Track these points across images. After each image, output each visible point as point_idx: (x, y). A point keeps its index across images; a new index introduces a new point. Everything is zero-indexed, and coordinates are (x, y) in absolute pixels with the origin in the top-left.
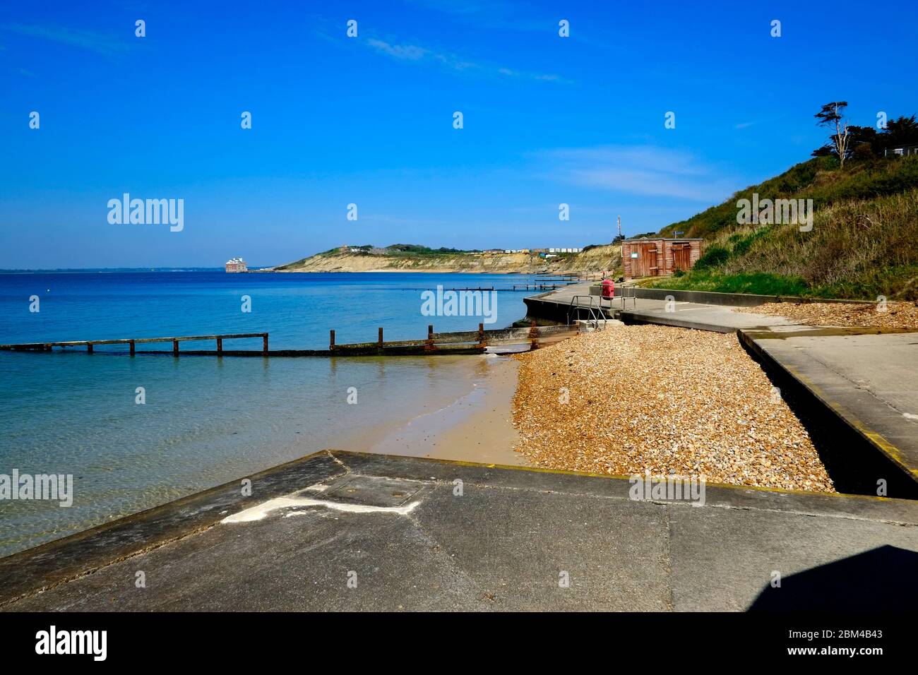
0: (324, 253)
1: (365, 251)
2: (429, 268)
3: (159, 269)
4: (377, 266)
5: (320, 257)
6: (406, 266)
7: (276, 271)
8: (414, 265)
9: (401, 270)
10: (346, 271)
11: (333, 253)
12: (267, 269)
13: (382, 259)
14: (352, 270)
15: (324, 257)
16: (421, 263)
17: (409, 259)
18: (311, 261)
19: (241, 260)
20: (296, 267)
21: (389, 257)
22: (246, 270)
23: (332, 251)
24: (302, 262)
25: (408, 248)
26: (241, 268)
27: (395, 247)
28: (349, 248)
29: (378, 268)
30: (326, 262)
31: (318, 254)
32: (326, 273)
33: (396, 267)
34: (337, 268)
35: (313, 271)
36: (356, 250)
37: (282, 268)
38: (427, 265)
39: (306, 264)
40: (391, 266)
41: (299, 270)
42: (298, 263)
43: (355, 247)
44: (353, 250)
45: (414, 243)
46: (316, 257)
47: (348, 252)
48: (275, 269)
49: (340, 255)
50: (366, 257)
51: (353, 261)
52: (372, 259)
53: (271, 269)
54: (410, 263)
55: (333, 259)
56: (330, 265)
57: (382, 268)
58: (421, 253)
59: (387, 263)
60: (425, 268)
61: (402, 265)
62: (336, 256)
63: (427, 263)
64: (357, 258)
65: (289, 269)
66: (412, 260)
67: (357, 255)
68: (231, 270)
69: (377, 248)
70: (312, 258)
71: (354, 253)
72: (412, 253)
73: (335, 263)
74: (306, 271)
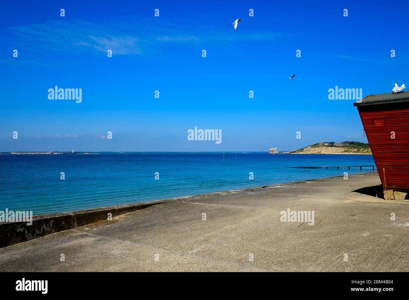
0: (312, 145)
1: (332, 145)
2: (366, 152)
3: (238, 152)
4: (338, 152)
5: (310, 147)
6: (353, 152)
7: (291, 153)
8: (357, 151)
9: (351, 153)
10: (324, 153)
11: (316, 145)
12: (287, 153)
13: (341, 148)
14: (326, 153)
15: (312, 147)
16: (361, 150)
18: (306, 149)
19: (276, 148)
20: (300, 152)
21: (344, 147)
22: (278, 153)
23: (315, 144)
24: (302, 150)
25: (352, 143)
26: (276, 152)
27: (346, 143)
28: (324, 143)
29: (338, 153)
30: (313, 149)
32: (314, 154)
33: (348, 152)
34: (319, 152)
35: (308, 153)
36: (327, 144)
37: (293, 152)
39: (304, 150)
40: (345, 151)
41: (301, 153)
42: (300, 150)
43: (326, 143)
44: (325, 144)
46: (309, 147)
47: (323, 145)
48: (290, 153)
49: (319, 146)
50: (333, 147)
51: (327, 149)
52: (336, 148)
53: (289, 153)
54: (355, 150)
55: (317, 148)
56: (316, 151)
57: (341, 152)
58: (360, 145)
59: (343, 150)
60: (364, 152)
61: (351, 151)
62: (318, 147)
63: (365, 150)
64: (328, 148)
65: (297, 152)
66: (356, 149)
67: (328, 146)
68: (272, 153)
69: (337, 143)
70: (307, 147)
71: (326, 145)
72: (354, 145)
73: (318, 150)
74: (305, 153)
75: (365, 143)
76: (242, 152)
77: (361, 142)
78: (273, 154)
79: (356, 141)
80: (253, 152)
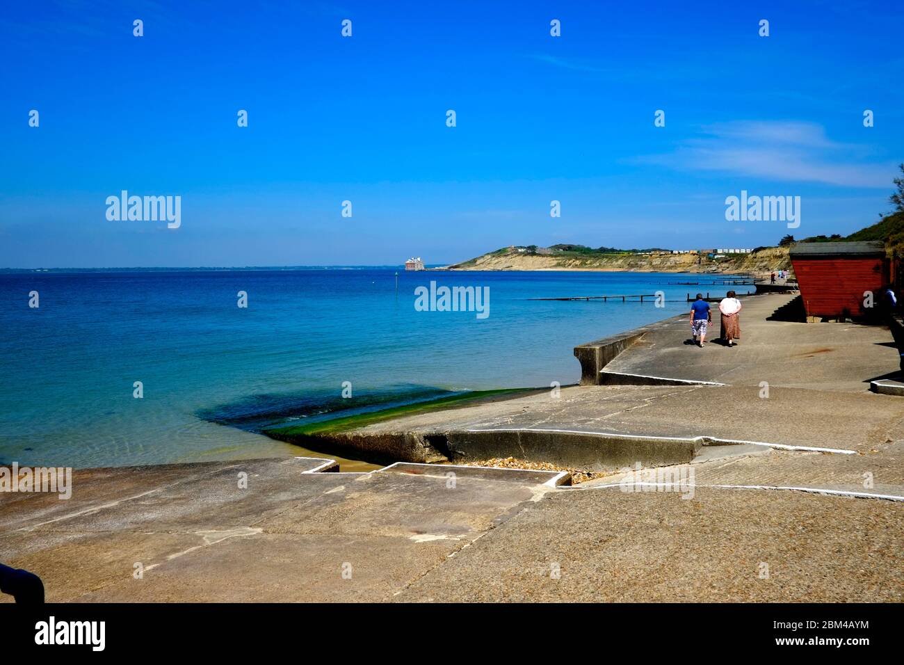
0: (493, 253)
1: (532, 251)
2: (597, 267)
4: (545, 266)
5: (490, 256)
6: (572, 266)
7: (452, 269)
8: (581, 264)
9: (569, 269)
10: (517, 269)
11: (501, 253)
12: (441, 268)
13: (549, 259)
14: (522, 269)
15: (494, 256)
16: (589, 262)
17: (576, 259)
18: (482, 260)
19: (419, 259)
20: (469, 266)
21: (556, 256)
22: (423, 268)
23: (500, 250)
24: (474, 261)
25: (570, 248)
26: (419, 266)
27: (558, 247)
28: (517, 248)
29: (546, 267)
30: (496, 261)
31: (488, 254)
32: (499, 271)
33: (564, 266)
34: (509, 267)
35: (485, 269)
36: (523, 250)
37: (456, 267)
38: (595, 265)
39: (478, 262)
40: (559, 265)
41: (472, 269)
42: (470, 262)
43: (521, 247)
44: (520, 250)
45: (575, 243)
46: (486, 256)
47: (515, 252)
48: (450, 268)
49: (508, 255)
50: (535, 257)
51: (522, 260)
52: (540, 259)
53: (446, 268)
54: (578, 262)
55: (503, 259)
56: (501, 264)
57: (550, 267)
58: (584, 253)
59: (555, 262)
60: (594, 267)
61: (570, 265)
62: (505, 256)
63: (594, 262)
64: (525, 258)
65: (462, 267)
66: (579, 259)
67: (525, 254)
68: (410, 269)
69: (542, 248)
70: (483, 257)
71: (521, 253)
72: (574, 253)
73: (506, 262)
74: (479, 270)
75: (592, 248)
76: (339, 267)
77: (586, 247)
78: (414, 271)
79: (576, 243)
80: (364, 267)
